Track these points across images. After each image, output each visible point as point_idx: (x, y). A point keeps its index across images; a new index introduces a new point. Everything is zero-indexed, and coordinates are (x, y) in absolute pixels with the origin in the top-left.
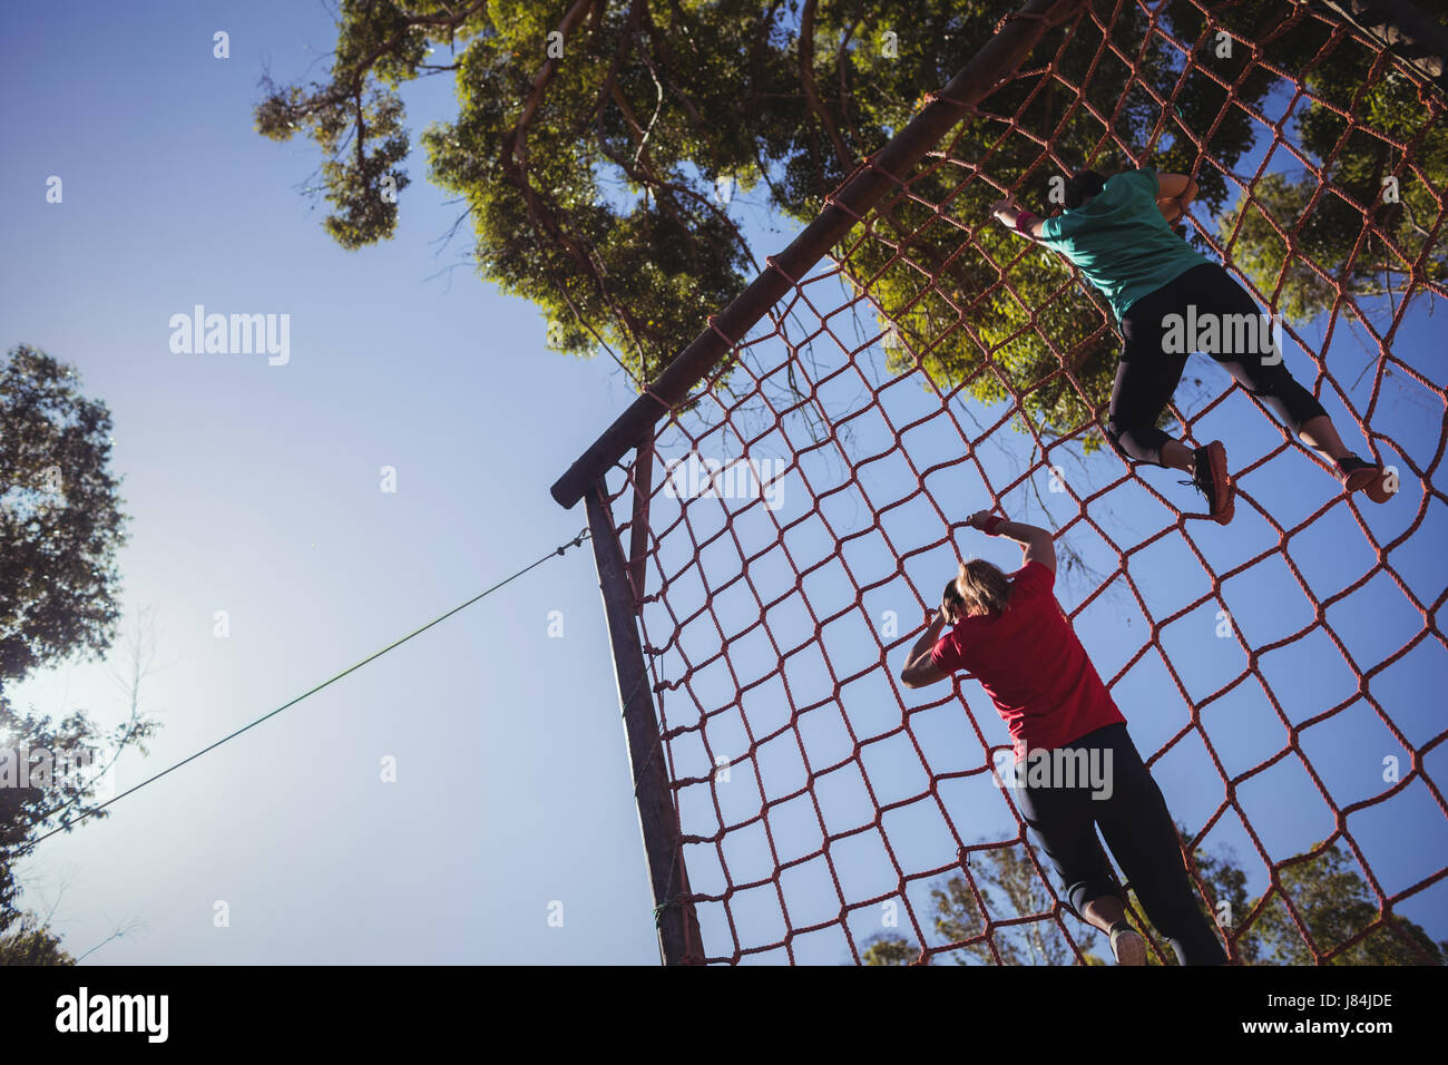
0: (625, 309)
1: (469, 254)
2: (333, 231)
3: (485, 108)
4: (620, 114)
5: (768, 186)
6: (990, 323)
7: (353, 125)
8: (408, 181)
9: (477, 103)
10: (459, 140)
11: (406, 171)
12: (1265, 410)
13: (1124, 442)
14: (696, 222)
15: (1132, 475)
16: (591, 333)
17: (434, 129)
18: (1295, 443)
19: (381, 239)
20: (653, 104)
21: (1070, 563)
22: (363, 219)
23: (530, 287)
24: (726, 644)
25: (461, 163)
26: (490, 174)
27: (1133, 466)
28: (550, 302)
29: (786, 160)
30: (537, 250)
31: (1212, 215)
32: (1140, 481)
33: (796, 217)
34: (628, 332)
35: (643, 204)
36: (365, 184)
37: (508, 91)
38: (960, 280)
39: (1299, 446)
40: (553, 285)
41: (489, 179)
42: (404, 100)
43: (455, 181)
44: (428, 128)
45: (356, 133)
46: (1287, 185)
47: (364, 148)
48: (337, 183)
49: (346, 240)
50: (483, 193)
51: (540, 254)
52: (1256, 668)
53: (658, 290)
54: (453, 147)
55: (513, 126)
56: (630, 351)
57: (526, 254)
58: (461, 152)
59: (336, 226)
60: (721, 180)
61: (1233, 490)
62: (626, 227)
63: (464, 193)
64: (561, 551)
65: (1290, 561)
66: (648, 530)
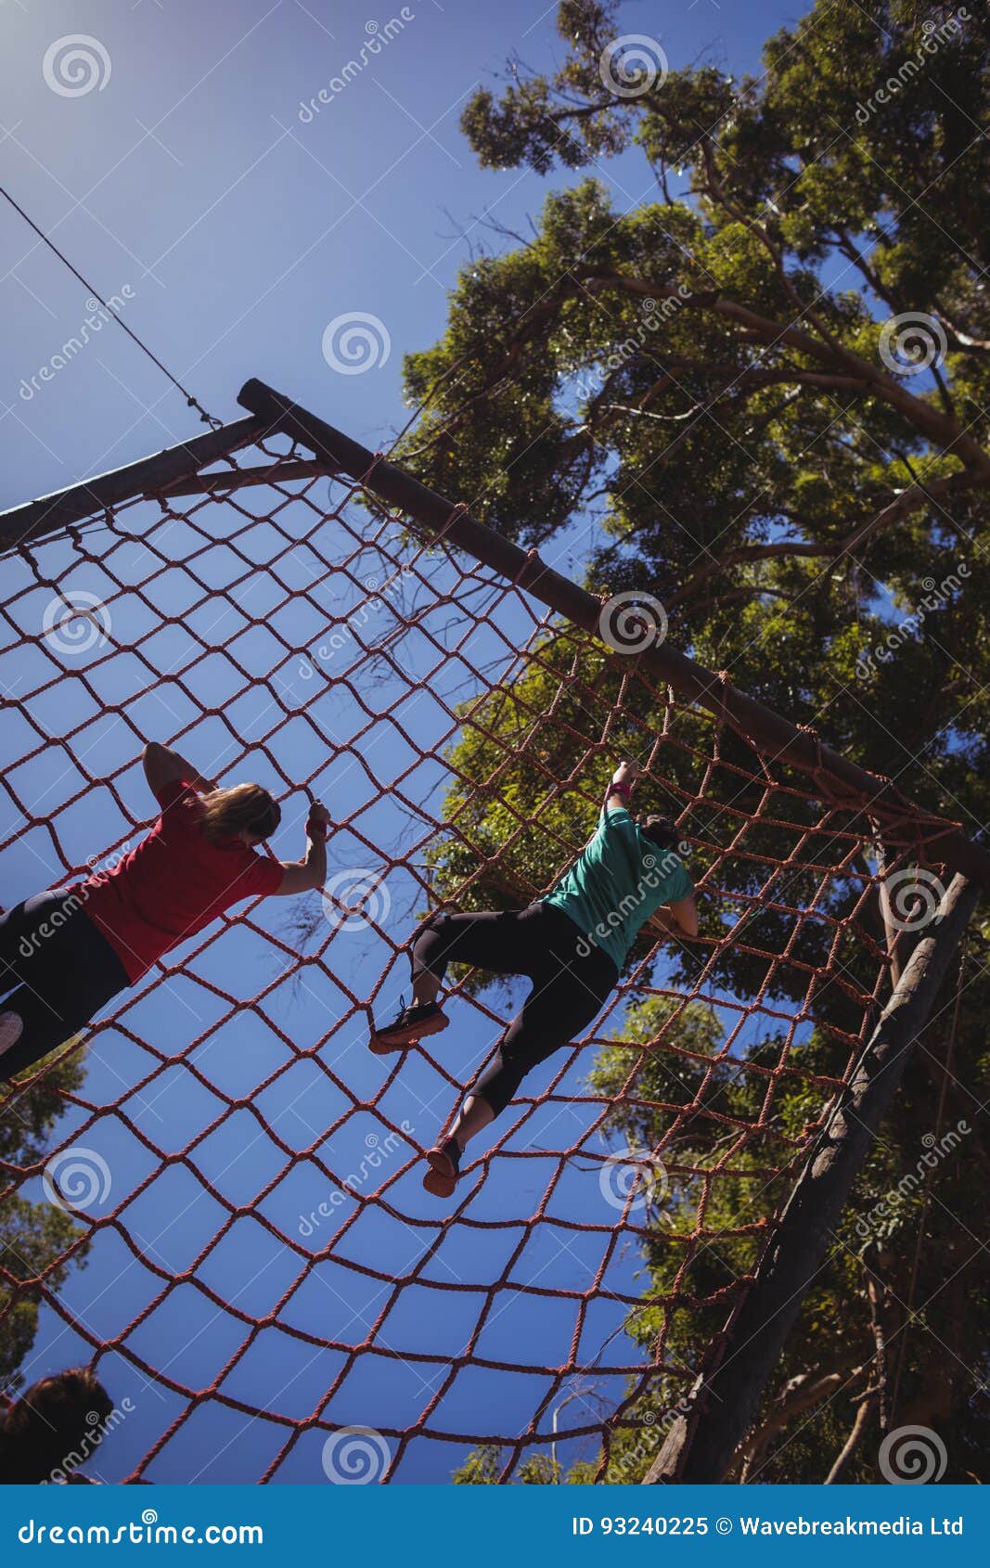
0: (460, 426)
1: (482, 252)
2: (476, 101)
3: (633, 240)
4: (654, 381)
5: (612, 545)
6: (524, 793)
7: (591, 103)
8: (543, 172)
9: (636, 230)
10: (595, 218)
11: (554, 169)
12: (489, 1058)
13: (427, 935)
14: (560, 480)
15: (398, 951)
16: (428, 395)
17: (602, 191)
18: (463, 1094)
19: (478, 155)
20: (671, 412)
21: (304, 926)
22: (495, 132)
23: (461, 323)
24: (134, 590)
25: (573, 226)
26: (568, 258)
27: (407, 949)
28: (451, 347)
29: (641, 557)
30: (501, 322)
31: (671, 979)
32: (394, 959)
33: (587, 578)
34: (438, 433)
35: (570, 424)
36: (532, 128)
37: (654, 261)
38: (559, 755)
39: (462, 1099)
40: (468, 346)
41: (562, 257)
42: (624, 152)
43: (553, 222)
44: (601, 184)
45: (583, 107)
46: (715, 1042)
47: (568, 119)
48: (527, 97)
49: (470, 118)
50: (546, 254)
51: (497, 326)
52: (236, 1108)
53: (486, 455)
54: (587, 214)
55: (620, 272)
56: (419, 440)
57: (494, 312)
58: (584, 223)
59: (483, 103)
60: (608, 497)
61: (405, 1048)
62: (543, 410)
63: (543, 234)
64: (192, 402)
65: (347, 1117)
66: (234, 489)
